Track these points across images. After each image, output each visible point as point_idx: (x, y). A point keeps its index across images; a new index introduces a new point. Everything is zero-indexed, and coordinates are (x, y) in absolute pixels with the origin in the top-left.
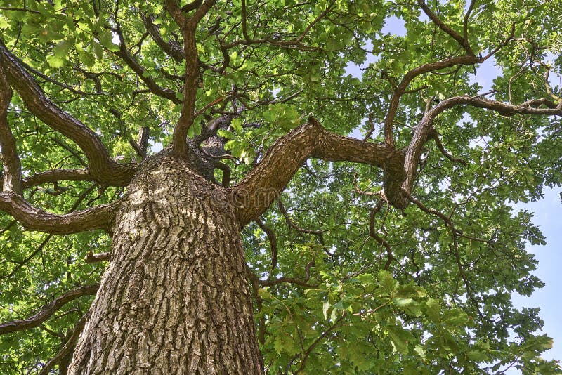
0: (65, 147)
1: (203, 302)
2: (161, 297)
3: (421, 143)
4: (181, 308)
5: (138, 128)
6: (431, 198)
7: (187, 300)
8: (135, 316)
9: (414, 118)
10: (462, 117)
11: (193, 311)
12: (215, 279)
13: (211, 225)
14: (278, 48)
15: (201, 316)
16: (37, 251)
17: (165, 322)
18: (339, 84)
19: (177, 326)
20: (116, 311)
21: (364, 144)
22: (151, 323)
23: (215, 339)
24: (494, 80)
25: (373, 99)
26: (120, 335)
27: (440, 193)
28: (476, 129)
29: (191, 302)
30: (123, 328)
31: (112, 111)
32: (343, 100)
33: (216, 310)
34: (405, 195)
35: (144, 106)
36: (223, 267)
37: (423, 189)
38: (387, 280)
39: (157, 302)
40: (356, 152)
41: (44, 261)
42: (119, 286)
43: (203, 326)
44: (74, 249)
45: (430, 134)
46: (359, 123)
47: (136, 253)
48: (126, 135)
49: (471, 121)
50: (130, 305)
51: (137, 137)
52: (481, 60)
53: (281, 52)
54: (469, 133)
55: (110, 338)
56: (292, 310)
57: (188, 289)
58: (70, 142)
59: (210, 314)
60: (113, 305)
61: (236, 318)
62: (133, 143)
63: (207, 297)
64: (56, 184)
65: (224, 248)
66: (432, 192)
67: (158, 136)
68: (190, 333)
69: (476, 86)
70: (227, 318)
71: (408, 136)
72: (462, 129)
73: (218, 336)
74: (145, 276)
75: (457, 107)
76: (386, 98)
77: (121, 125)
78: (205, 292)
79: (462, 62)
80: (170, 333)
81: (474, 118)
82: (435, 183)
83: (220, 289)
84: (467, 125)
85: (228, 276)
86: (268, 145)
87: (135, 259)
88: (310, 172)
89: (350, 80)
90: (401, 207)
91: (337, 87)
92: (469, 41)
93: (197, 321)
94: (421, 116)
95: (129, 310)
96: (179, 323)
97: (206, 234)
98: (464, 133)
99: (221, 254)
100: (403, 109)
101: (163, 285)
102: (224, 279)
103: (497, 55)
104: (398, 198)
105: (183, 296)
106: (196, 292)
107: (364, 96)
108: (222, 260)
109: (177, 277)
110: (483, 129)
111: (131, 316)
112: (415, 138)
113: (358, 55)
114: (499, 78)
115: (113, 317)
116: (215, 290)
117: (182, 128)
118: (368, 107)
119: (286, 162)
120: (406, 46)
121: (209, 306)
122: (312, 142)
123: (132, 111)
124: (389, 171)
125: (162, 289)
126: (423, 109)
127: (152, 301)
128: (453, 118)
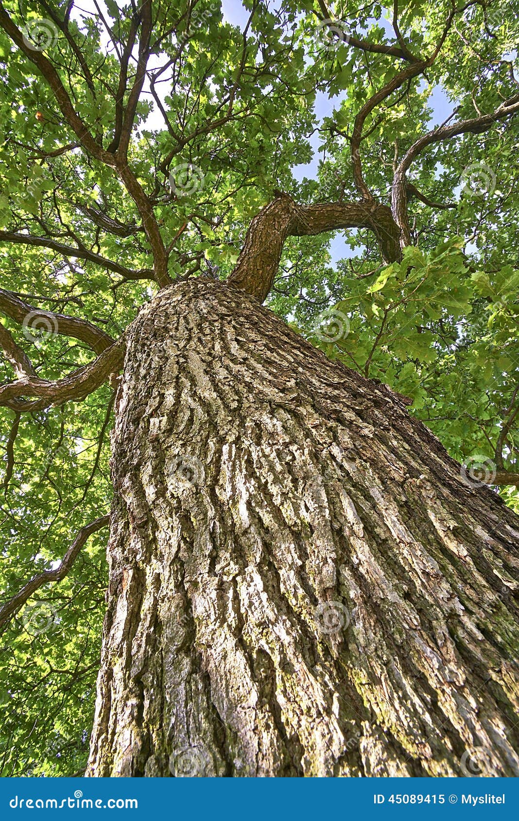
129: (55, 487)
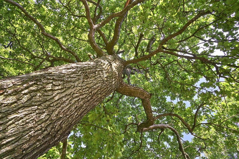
0: (110, 33)
1: (96, 91)
2: (92, 80)
3: (159, 128)
4: (92, 86)
5: (123, 49)
6: (144, 138)
7: (95, 87)
8: (85, 76)
9: (164, 122)
10: (171, 136)
11: (93, 90)
12: (102, 91)
13: (114, 82)
14: (164, 75)
15: (93, 92)
16: (79, 39)
17: (87, 84)
18: (162, 96)
19: (88, 88)
20: (84, 70)
21: (151, 111)
22: (85, 81)
23: (89, 99)
24: (187, 141)
25: (163, 108)
26: (79, 74)
27: (146, 140)
28: (170, 142)
29: (94, 88)
30: (81, 74)
31: (124, 41)
32: (159, 100)
33: (95, 95)
34: (142, 130)
35: (130, 48)
36: (106, 92)
37: (145, 134)
38: (121, 137)
39: (91, 79)
40: (148, 111)
41: (78, 42)
42: (89, 67)
43: (90, 94)
44: (84, 48)
45: (162, 129)
46: (154, 107)
47: (99, 67)
48: (120, 47)
49: (172, 139)
50: (87, 73)
51: (121, 50)
52: (192, 134)
53: (163, 77)
54: (168, 140)
55: (77, 72)
56: (101, 115)
57: (97, 85)
58: (113, 34)
59: (94, 94)
60: (84, 69)
61: (95, 102)
62: (119, 50)
63: (97, 91)
64: (100, 36)
65: (110, 89)
66: (145, 137)
67: (123, 55)
68: (87, 92)
69: (183, 136)
70: (95, 99)
71: (158, 123)
72: (168, 138)
73: (90, 99)
74: (95, 73)
75: (174, 133)
76: (165, 111)
77: (122, 44)
78: (98, 90)
79: (189, 129)
80: (86, 87)
81: (173, 140)
82: (148, 137)
83: (100, 94)
84: (170, 139)
85: (104, 94)
86: (139, 86)
87: (97, 68)
88: (133, 100)
89: (165, 99)
90: (138, 131)
91: (161, 96)
92: (195, 128)
93: (91, 92)
94: (165, 124)
95: (86, 73)
96: (89, 88)
97: (111, 83)
98: (167, 139)
99: (108, 89)
100: (165, 118)
101: (95, 78)
102: (103, 93)
103: (195, 138)
104: (140, 128)
105: (95, 85)
106: (97, 88)
107: (163, 105)
108: (107, 90)
109: (98, 81)
110: (172, 144)
111: (85, 75)
112: (159, 125)
113: (173, 98)
114: (188, 142)
115: (82, 70)
116: (100, 92)
117: (131, 61)
118: (160, 107)
119: (137, 93)
120: (185, 110)
121: (96, 93)
122: (146, 98)
123: (128, 45)
124: (147, 123)
125: (94, 79)
126: (167, 123)
127: (90, 78)
128: (170, 133)
129: (72, 29)
